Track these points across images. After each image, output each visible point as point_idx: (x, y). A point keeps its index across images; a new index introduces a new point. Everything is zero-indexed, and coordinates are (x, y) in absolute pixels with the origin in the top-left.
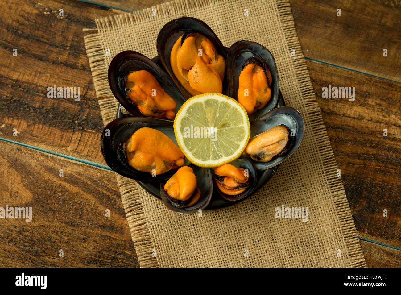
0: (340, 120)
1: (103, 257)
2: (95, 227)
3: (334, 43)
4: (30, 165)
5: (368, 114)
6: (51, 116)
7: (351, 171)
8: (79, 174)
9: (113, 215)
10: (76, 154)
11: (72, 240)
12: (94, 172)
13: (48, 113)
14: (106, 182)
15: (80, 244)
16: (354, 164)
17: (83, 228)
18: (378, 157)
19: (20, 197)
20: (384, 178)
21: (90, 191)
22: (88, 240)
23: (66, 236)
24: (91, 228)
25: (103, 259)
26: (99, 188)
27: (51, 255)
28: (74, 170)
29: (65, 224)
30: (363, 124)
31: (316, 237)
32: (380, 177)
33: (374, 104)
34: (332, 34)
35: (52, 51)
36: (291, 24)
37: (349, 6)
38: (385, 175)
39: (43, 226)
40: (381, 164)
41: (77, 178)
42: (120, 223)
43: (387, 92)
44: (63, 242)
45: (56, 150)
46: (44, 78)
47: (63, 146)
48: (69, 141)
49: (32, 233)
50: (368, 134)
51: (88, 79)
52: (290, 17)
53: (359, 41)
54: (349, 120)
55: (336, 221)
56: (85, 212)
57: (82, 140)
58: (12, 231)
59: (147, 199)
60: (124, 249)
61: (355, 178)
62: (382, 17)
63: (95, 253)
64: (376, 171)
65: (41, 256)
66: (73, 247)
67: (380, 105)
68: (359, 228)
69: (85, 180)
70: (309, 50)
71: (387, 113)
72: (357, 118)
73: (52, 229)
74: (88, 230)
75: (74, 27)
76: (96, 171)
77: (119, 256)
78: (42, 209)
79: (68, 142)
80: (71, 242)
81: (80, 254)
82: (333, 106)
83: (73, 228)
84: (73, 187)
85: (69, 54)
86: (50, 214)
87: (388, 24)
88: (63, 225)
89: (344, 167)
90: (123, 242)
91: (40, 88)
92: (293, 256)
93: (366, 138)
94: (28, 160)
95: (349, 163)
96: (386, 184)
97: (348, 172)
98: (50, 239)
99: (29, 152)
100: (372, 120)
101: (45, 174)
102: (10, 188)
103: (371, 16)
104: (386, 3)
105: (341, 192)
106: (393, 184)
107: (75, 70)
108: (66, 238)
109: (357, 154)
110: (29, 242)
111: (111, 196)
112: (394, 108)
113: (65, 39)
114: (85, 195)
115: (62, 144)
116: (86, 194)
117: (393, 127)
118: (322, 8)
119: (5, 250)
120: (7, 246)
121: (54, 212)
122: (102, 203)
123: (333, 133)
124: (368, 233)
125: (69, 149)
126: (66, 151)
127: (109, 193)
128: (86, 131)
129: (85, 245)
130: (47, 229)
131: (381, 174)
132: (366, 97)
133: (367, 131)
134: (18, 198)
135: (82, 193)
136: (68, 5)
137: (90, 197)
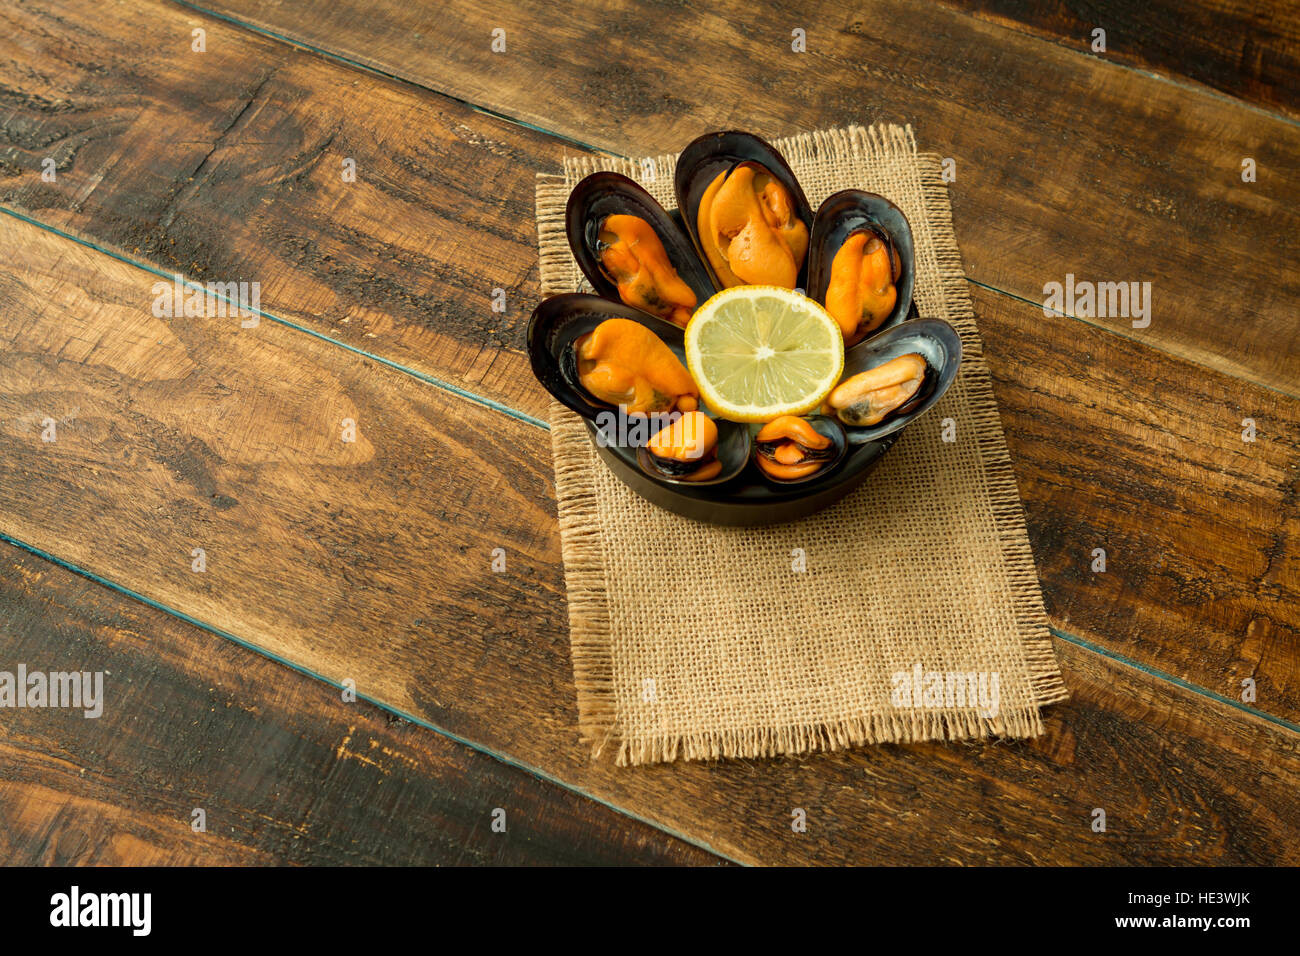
0: (1027, 397)
1: (496, 590)
2: (490, 529)
3: (1029, 260)
4: (382, 395)
5: (1088, 394)
6: (444, 314)
7: (1043, 497)
8: (478, 425)
9: (532, 511)
10: (478, 388)
11: (438, 548)
12: (507, 425)
13: (438, 308)
14: (530, 447)
15: (452, 557)
16: (1050, 484)
17: (464, 527)
18: (1104, 477)
19: (348, 451)
20: (1114, 519)
21: (494, 459)
22: (471, 551)
23: (426, 536)
24: (482, 530)
25: (494, 593)
26: (512, 456)
27: (387, 569)
28: (469, 416)
29: (430, 513)
30: (1076, 411)
31: (957, 613)
32: (1104, 515)
33: (1100, 377)
34: (1025, 244)
35: (471, 205)
36: (947, 215)
37: (1063, 200)
38: (1115, 513)
39: (384, 512)
40: (1108, 492)
41: (472, 432)
42: (544, 528)
43: (1130, 359)
44: (418, 549)
45: (440, 377)
46: (445, 247)
47: (456, 371)
48: (471, 363)
49: (358, 521)
50: (1086, 432)
51: (530, 261)
52: (946, 204)
53: (1080, 264)
54: (1047, 400)
55: (1002, 587)
56: (475, 496)
57: (497, 365)
58: (317, 511)
59: (607, 488)
60: (541, 579)
61: (1050, 510)
62: (1127, 228)
63: (479, 579)
64: (1096, 503)
65: (366, 567)
66: (438, 561)
67: (1113, 381)
68: (1051, 610)
69: (487, 438)
70: (977, 265)
71: (1127, 397)
72: (1064, 399)
73: (400, 520)
74: (475, 532)
75: (520, 171)
76: (514, 424)
77: (530, 593)
78: (389, 479)
79: (467, 365)
80: (435, 551)
81: (450, 576)
82: (1016, 370)
83: (444, 524)
84: (459, 446)
85: (503, 213)
86: (403, 491)
87: (1139, 241)
88: (426, 515)
89: (1030, 485)
90: (542, 565)
91: (433, 264)
92: (903, 642)
93: (1081, 437)
94: (380, 386)
95: (1040, 480)
96: (1116, 530)
97: (1036, 496)
98: (392, 539)
99: (387, 372)
100: (1094, 406)
101: (409, 415)
102: (333, 431)
103: (1107, 224)
104: (1139, 205)
105: (1018, 531)
106: (1131, 533)
107: (509, 242)
108: (426, 540)
109: (1060, 465)
110: (347, 539)
111: (535, 473)
112: (1142, 390)
113: (501, 188)
114: (482, 466)
115: (454, 367)
116: (484, 463)
117: (1138, 425)
118: (1009, 197)
119: (294, 547)
120: (300, 540)
121: (413, 488)
122: (514, 484)
123: (1012, 420)
124: (1070, 622)
125: (467, 378)
126: (461, 380)
127: (531, 469)
128: (508, 351)
129: (463, 560)
130: (391, 519)
131: (1108, 511)
132: (1086, 363)
133: (1082, 425)
134: (344, 453)
135: (477, 460)
136: (518, 134)
137: (491, 470)
